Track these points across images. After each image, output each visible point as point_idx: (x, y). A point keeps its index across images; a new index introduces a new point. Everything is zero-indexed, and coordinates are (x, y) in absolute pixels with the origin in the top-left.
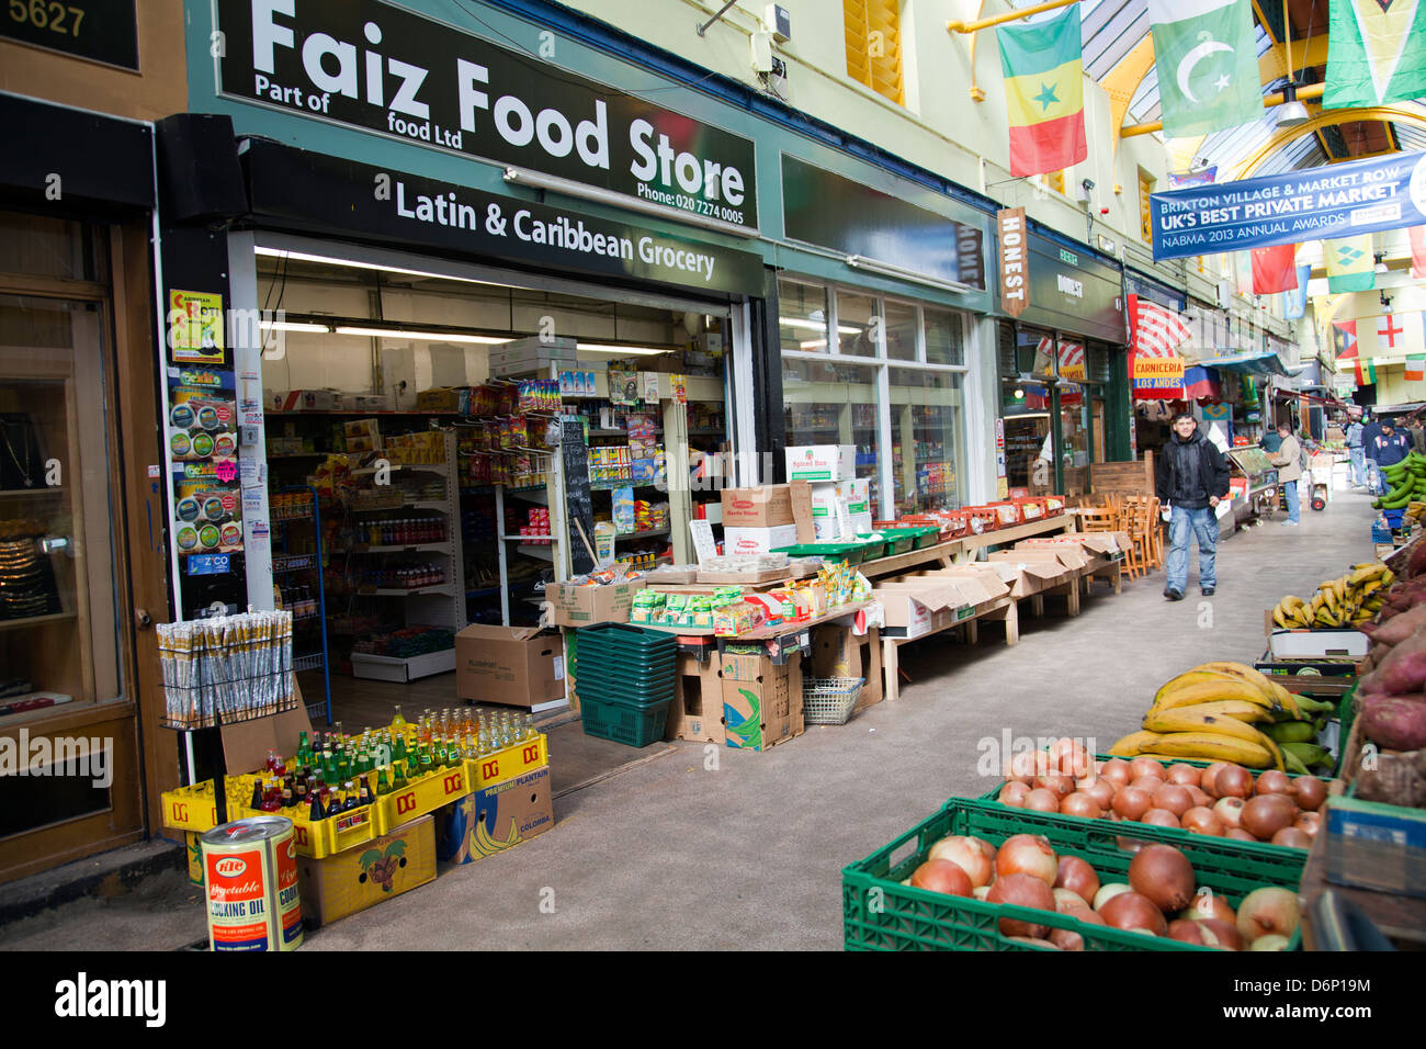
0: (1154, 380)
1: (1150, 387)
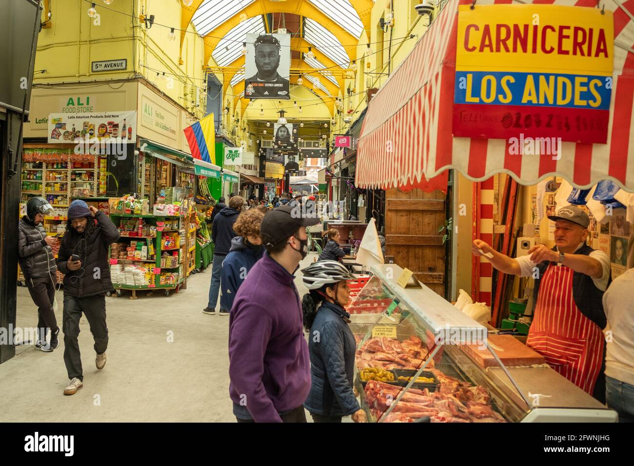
0: (521, 78)
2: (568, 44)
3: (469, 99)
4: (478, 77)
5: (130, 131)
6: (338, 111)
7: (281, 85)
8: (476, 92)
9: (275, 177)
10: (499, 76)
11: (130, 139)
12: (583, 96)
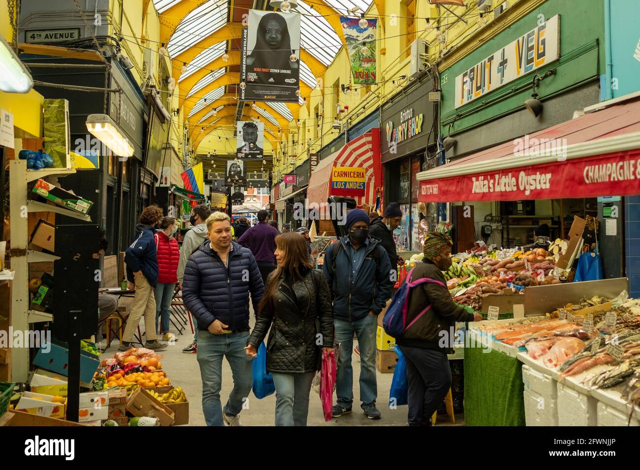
0: (346, 183)
1: (343, 187)
2: (355, 176)
3: (335, 187)
4: (337, 182)
5: (166, 179)
6: (283, 152)
7: (259, 152)
8: (336, 186)
9: (219, 206)
10: (341, 182)
11: (166, 184)
12: (359, 186)
